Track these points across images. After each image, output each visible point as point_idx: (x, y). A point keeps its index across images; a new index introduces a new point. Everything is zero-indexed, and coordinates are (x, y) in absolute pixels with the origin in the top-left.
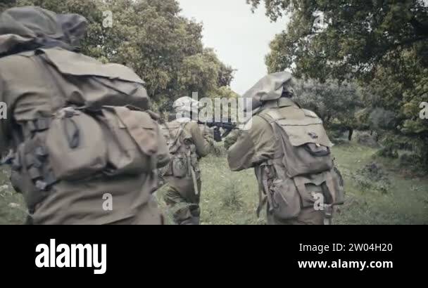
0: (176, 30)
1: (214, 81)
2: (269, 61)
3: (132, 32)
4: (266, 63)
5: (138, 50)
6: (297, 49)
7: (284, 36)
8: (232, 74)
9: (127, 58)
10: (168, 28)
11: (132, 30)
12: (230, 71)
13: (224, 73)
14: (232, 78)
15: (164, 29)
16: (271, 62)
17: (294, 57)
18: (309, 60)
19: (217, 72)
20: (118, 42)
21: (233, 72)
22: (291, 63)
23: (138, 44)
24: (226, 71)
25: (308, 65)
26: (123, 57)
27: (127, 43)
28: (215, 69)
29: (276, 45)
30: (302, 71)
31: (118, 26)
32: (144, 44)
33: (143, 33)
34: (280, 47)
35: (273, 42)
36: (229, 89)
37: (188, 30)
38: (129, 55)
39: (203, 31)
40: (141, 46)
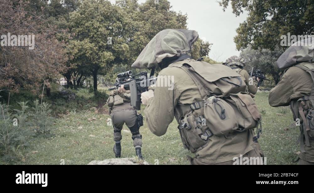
0: (170, 21)
1: (198, 53)
2: (237, 40)
3: (141, 26)
4: (235, 42)
5: (146, 37)
6: (254, 31)
7: (245, 25)
8: (209, 47)
9: (140, 43)
10: (164, 21)
11: (141, 24)
12: (207, 45)
13: (204, 47)
14: (209, 50)
15: (162, 22)
16: (238, 41)
17: (252, 37)
18: (262, 38)
19: (199, 47)
20: (133, 33)
21: (210, 45)
22: (250, 41)
23: (146, 33)
24: (205, 45)
25: (262, 42)
26: (137, 43)
27: (139, 33)
28: (198, 45)
29: (241, 31)
30: (258, 46)
31: (131, 22)
32: (150, 33)
33: (148, 26)
34: (243, 32)
35: (239, 29)
36: (208, 58)
37: (177, 20)
38: (141, 41)
39: (187, 20)
40: (148, 35)
